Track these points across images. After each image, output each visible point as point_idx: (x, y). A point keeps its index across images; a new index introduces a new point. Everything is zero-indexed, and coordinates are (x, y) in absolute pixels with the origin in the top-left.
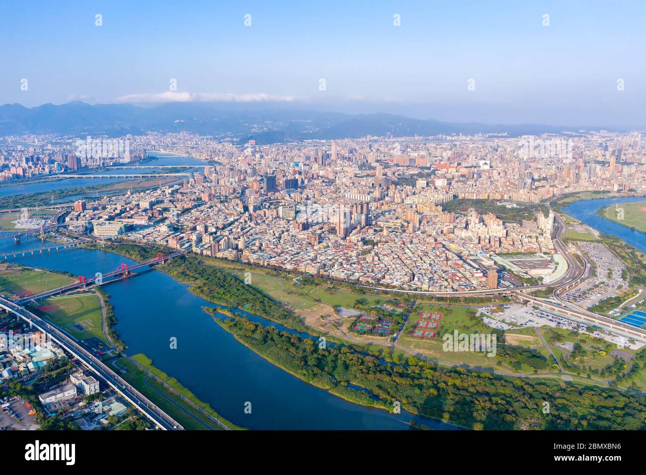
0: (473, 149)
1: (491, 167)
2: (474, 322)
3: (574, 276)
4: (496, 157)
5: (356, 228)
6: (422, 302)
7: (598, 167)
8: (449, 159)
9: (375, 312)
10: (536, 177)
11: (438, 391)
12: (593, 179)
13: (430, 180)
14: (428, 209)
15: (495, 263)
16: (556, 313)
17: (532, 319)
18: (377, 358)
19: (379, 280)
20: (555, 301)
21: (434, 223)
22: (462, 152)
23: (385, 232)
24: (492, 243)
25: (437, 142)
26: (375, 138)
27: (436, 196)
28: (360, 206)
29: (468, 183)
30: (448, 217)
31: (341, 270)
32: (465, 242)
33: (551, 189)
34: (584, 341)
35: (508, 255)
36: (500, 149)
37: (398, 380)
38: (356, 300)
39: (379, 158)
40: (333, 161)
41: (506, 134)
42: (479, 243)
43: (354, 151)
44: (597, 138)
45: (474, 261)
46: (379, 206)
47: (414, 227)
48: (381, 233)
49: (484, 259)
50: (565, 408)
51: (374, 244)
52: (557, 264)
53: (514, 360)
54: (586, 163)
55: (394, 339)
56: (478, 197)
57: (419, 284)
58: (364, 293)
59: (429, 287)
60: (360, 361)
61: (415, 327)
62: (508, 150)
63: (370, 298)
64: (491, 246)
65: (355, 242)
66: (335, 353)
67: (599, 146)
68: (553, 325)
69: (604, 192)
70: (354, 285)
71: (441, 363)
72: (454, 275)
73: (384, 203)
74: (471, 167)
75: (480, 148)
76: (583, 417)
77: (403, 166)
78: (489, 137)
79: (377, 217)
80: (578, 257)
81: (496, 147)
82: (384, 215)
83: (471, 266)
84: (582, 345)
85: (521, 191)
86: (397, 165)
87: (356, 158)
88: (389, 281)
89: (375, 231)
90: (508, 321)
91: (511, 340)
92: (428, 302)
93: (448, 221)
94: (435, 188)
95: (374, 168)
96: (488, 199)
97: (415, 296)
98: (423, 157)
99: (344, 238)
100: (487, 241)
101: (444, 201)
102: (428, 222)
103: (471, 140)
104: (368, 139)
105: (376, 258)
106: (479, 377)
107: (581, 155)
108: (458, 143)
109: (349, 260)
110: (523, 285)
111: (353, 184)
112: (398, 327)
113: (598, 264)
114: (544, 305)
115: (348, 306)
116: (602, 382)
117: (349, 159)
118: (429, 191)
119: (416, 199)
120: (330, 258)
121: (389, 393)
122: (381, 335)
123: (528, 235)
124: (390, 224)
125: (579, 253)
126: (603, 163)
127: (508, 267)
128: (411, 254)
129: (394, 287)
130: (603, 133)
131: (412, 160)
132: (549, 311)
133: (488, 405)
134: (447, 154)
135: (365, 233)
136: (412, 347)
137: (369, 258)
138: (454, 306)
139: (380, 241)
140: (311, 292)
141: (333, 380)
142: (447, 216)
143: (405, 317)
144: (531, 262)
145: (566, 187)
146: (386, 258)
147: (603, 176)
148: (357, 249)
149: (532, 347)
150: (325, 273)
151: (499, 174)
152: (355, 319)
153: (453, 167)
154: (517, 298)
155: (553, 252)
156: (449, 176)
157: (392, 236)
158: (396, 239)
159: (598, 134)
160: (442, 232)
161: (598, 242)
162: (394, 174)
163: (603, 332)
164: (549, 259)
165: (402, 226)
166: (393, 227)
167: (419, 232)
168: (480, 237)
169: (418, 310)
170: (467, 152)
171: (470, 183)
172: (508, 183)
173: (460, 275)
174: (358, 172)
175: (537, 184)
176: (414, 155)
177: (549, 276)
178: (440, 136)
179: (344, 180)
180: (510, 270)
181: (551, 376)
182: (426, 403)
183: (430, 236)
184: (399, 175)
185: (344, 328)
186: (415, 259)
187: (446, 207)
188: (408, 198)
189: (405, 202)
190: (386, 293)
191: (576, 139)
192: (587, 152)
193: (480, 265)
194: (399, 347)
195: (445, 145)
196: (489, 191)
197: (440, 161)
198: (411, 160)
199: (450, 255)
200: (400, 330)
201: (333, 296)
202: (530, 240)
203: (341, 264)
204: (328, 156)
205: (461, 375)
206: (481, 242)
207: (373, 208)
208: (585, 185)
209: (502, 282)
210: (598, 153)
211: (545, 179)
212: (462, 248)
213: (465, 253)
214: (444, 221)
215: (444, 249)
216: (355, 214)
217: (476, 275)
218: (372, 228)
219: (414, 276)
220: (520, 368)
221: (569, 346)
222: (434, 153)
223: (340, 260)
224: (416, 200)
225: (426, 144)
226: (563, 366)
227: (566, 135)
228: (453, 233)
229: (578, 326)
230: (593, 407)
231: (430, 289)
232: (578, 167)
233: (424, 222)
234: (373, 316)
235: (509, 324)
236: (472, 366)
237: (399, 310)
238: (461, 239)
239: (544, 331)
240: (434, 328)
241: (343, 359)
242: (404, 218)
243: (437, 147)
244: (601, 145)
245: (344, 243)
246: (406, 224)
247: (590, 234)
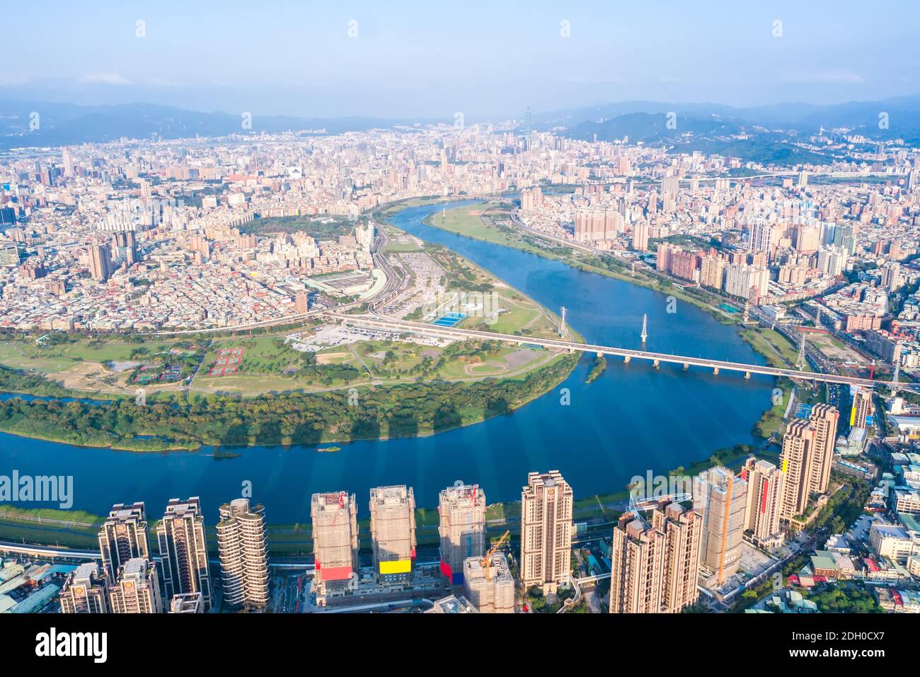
0: (280, 152)
1: (303, 175)
2: (282, 349)
3: (391, 289)
4: (310, 161)
5: (119, 267)
6: (219, 339)
7: (429, 168)
8: (247, 167)
9: (160, 359)
10: (358, 185)
11: (243, 420)
12: (423, 182)
13: (221, 196)
14: (221, 233)
15: (306, 286)
16: (371, 327)
17: (345, 336)
18: (168, 403)
19: (160, 324)
20: (370, 315)
21: (230, 250)
22: (266, 157)
23: (163, 268)
24: (303, 265)
25: (229, 145)
26: (134, 141)
27: (231, 216)
28: (121, 237)
29: (273, 197)
30: (247, 241)
31: (107, 319)
32: (269, 268)
33: (374, 197)
34: (396, 348)
35: (321, 276)
36: (315, 152)
37: (195, 419)
38: (133, 350)
39: (143, 171)
40: (68, 178)
41: (324, 131)
42: (288, 267)
43: (102, 163)
44: (433, 134)
45: (282, 287)
46: (150, 237)
47: (203, 258)
48: (158, 269)
49: (293, 284)
50: (374, 406)
51: (148, 283)
52: (376, 279)
53: (324, 377)
54: (417, 164)
55: (188, 383)
56: (286, 214)
57: (214, 320)
58: (143, 342)
59: (227, 322)
60: (147, 410)
61: (212, 366)
62: (326, 152)
63: (151, 346)
64: (302, 269)
65: (121, 283)
66: (112, 409)
67: (434, 144)
68: (367, 339)
69: (434, 197)
70: (129, 334)
71: (245, 396)
72: (256, 305)
73: (158, 231)
74: (277, 177)
75: (290, 151)
76: (390, 410)
77: (180, 181)
78: (303, 135)
79: (149, 250)
80: (397, 269)
81: (310, 149)
82: (159, 247)
83: (277, 293)
84: (394, 352)
85: (339, 203)
86: (173, 180)
87: (106, 173)
88: (174, 323)
89: (149, 267)
90: (319, 343)
91: (322, 360)
92: (226, 338)
93: (248, 245)
94: (229, 207)
95: (137, 186)
96: (299, 216)
97: (209, 335)
98: (210, 166)
99: (104, 282)
100: (297, 263)
101: (242, 222)
102: (221, 250)
103: (277, 140)
104: (122, 144)
105: (154, 300)
106: (287, 398)
107: (412, 154)
108: (259, 145)
109: (116, 307)
110: (337, 305)
111: (108, 210)
112: (191, 369)
113: (418, 274)
114: (358, 321)
115: (122, 359)
116: (410, 380)
117: (95, 175)
118: (220, 211)
119: (202, 222)
120: (86, 307)
121: (186, 433)
122: (171, 381)
123: (345, 252)
124: (170, 257)
125: (400, 265)
126: (437, 164)
127: (321, 289)
128: (200, 290)
129: (182, 329)
130: (441, 126)
131: (194, 172)
132: (364, 326)
133: (297, 420)
134: (244, 161)
135: (134, 271)
136: (210, 386)
137: (144, 300)
138: (258, 337)
139: (157, 279)
140: (66, 351)
141: (115, 436)
142: (246, 239)
143: (199, 358)
144: (347, 280)
145: (393, 194)
146: (167, 298)
147: (434, 179)
148: (126, 292)
149: (344, 363)
150: (83, 326)
151: (314, 183)
152: (133, 371)
153: (253, 178)
154: (330, 319)
155: (372, 267)
156: (248, 190)
157: (174, 270)
158: (179, 273)
159: (435, 128)
160: (240, 259)
161: (421, 251)
162: (168, 191)
163: (414, 336)
164: (368, 275)
165: (187, 258)
166: (174, 260)
167: (210, 262)
168: (288, 261)
169: (215, 349)
170: (272, 157)
171: (275, 197)
172: (324, 194)
173: (265, 304)
174: (112, 193)
175: (359, 192)
176: (196, 164)
177: (366, 292)
178: (234, 135)
179: (92, 205)
180: (323, 292)
181: (363, 384)
182: (229, 433)
183: (226, 265)
184: (176, 193)
185: (121, 383)
186: (207, 294)
187: (244, 229)
188: (192, 222)
189: (187, 226)
190: (173, 336)
191: (410, 135)
192: (420, 151)
193: (289, 291)
194: (193, 389)
195: (241, 148)
196: (300, 205)
197: (235, 170)
198: (192, 171)
199: (251, 284)
200: (194, 373)
201: (100, 351)
202: (347, 257)
203: (105, 313)
204: (59, 172)
205: (269, 401)
206: (290, 265)
207: (142, 240)
208: (414, 191)
209: (314, 304)
210: (432, 152)
211: (369, 186)
212: (267, 275)
213: (271, 280)
214: (243, 246)
215: (243, 279)
216: (117, 248)
217: (284, 301)
218: (144, 265)
219: (206, 312)
220: (331, 383)
221: (381, 355)
222: (225, 160)
223: (102, 308)
224: (203, 224)
225: (213, 148)
226: (375, 373)
227: (399, 130)
228: (255, 259)
229: (392, 335)
230: (399, 401)
231: (228, 324)
232: (408, 170)
233: (217, 249)
234: (158, 364)
235: (320, 346)
236: (280, 391)
237: (191, 353)
238: (265, 265)
239: (357, 346)
240: (236, 364)
241: (124, 413)
242: (188, 247)
243: (230, 151)
244: (436, 142)
245: (104, 288)
246: (191, 255)
247: (414, 244)
